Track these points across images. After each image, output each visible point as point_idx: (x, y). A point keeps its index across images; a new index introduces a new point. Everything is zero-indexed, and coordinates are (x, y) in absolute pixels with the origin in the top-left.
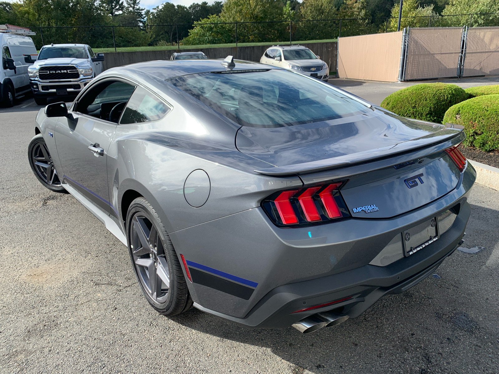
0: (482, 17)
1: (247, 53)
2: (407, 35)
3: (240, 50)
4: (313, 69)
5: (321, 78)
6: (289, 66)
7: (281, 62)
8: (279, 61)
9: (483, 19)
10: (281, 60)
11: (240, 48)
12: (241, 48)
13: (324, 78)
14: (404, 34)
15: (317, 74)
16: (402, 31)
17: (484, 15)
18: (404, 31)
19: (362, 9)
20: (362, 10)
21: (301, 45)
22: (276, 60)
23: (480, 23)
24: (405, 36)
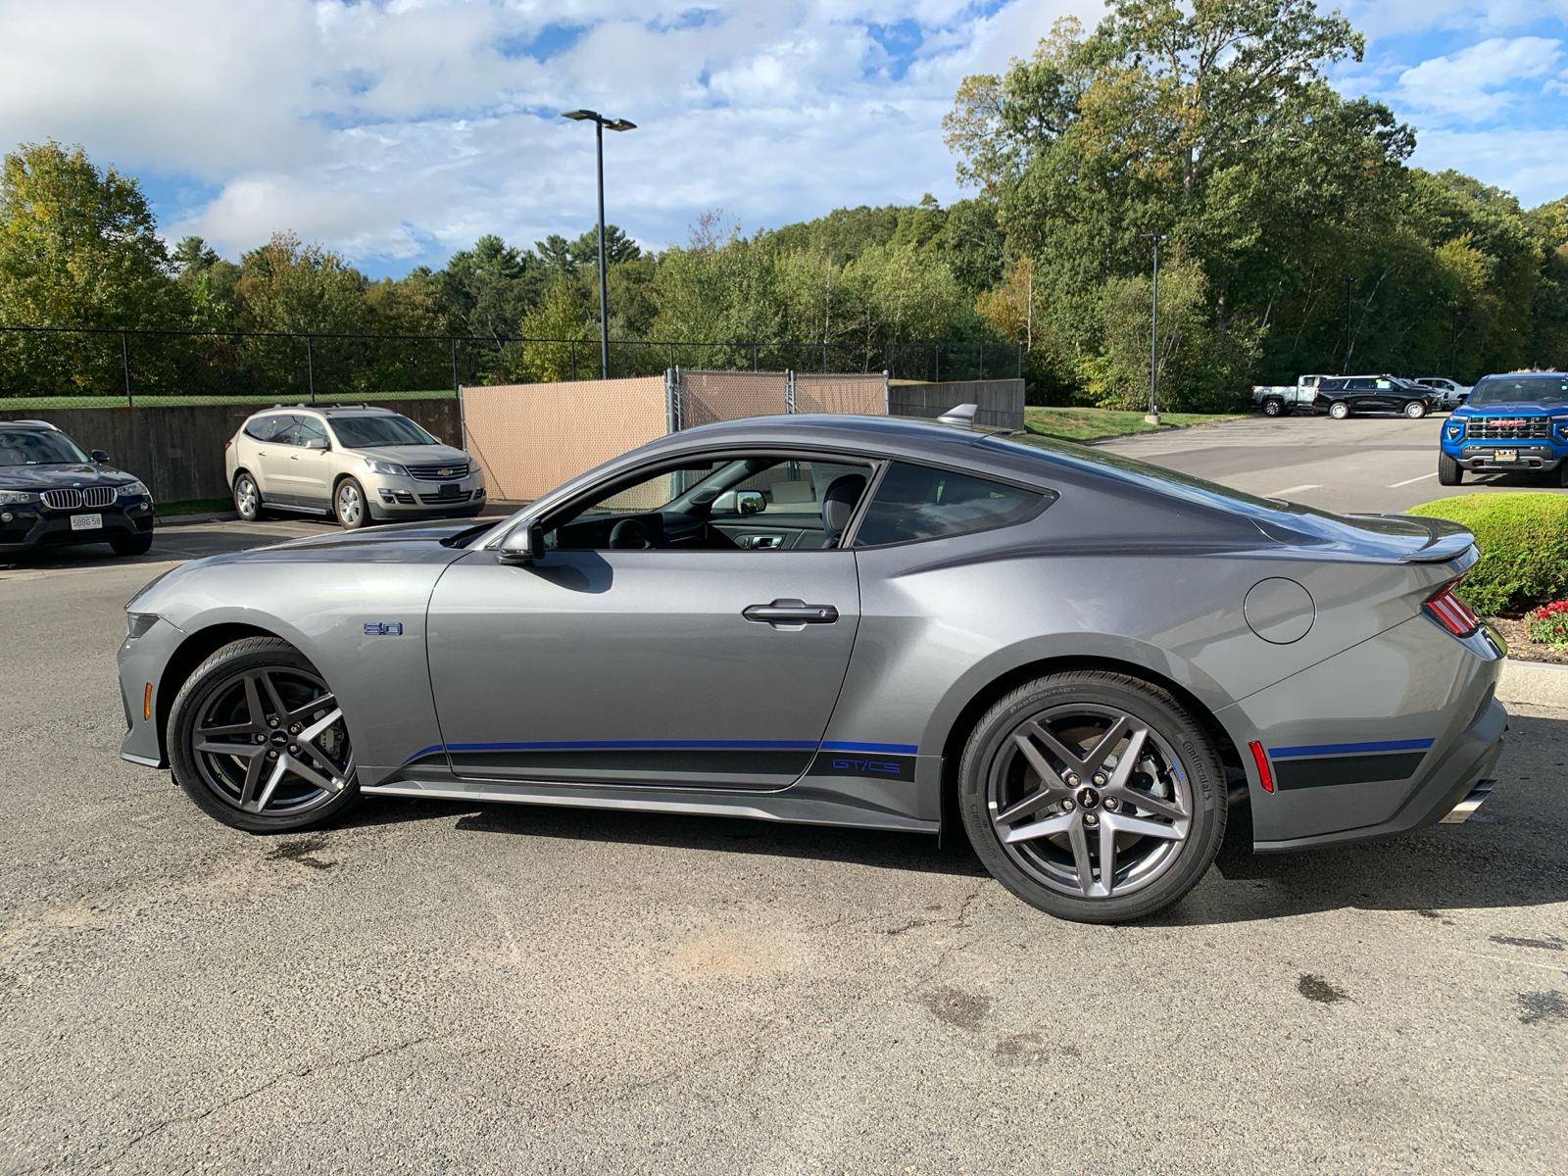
0: (743, 352)
1: (170, 427)
2: (677, 385)
3: (146, 417)
4: (444, 473)
5: (469, 497)
6: (369, 464)
7: (328, 453)
8: (320, 452)
9: (743, 357)
10: (329, 448)
11: (143, 409)
12: (147, 411)
13: (476, 498)
14: (669, 384)
15: (458, 486)
16: (663, 377)
17: (744, 346)
18: (669, 378)
19: (438, 312)
20: (439, 315)
21: (371, 403)
22: (313, 448)
23: (740, 364)
24: (673, 389)
